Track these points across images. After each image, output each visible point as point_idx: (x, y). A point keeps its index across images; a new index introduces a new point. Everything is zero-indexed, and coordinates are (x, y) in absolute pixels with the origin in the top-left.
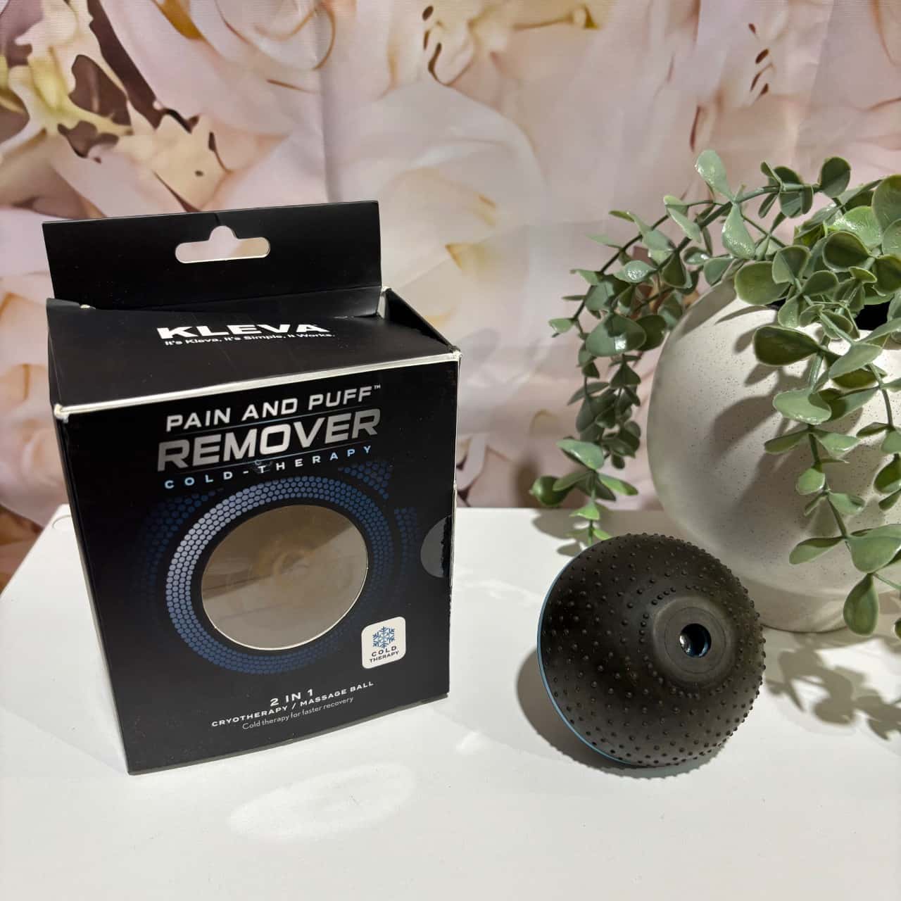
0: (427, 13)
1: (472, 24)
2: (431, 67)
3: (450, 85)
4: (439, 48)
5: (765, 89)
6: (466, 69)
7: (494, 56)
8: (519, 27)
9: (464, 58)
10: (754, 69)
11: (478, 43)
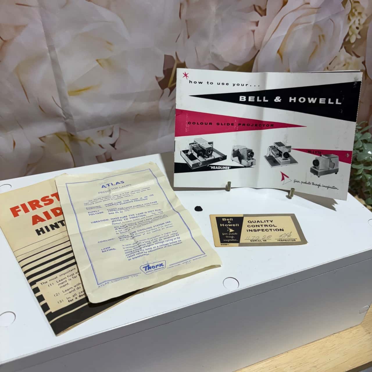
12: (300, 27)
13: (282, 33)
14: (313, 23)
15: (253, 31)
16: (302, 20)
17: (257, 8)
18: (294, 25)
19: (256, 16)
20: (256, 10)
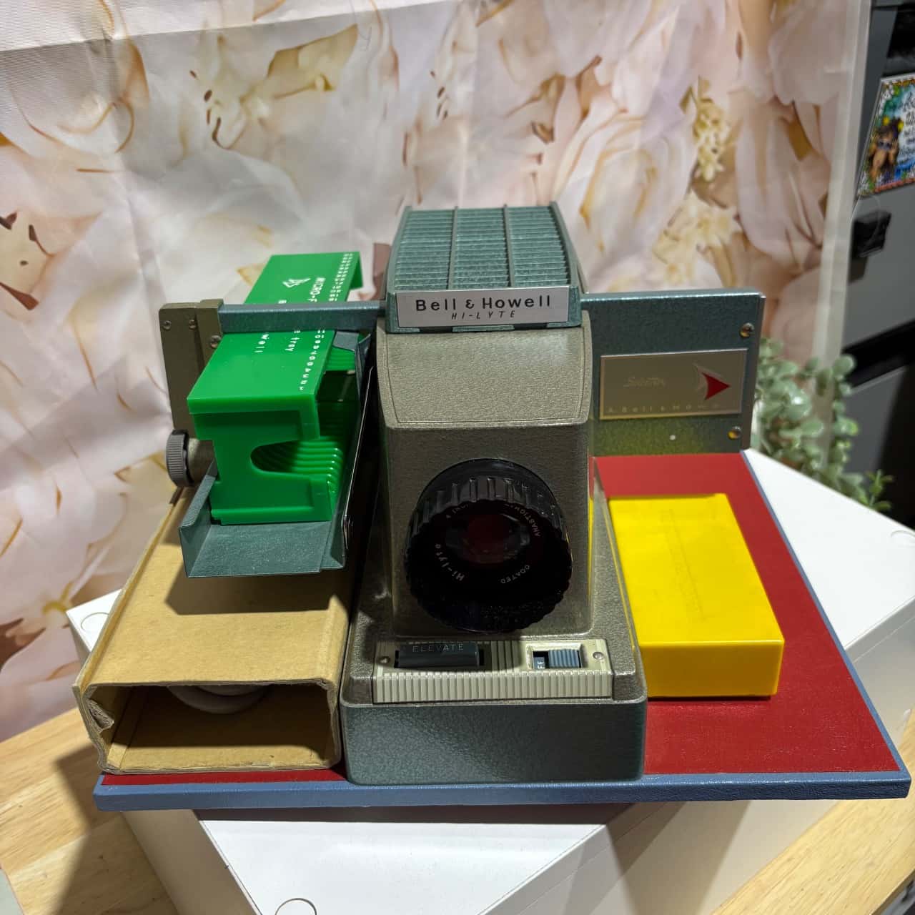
0: (208, 96)
1: (242, 100)
2: (214, 137)
3: (229, 148)
4: (219, 121)
5: (446, 114)
6: (241, 134)
7: (262, 121)
8: (277, 97)
9: (239, 127)
10: (436, 101)
11: (249, 113)
12: (615, 157)
13: (586, 171)
14: (636, 147)
15: (534, 175)
16: (618, 143)
17: (538, 129)
18: (605, 154)
19: (536, 144)
20: (535, 132)
